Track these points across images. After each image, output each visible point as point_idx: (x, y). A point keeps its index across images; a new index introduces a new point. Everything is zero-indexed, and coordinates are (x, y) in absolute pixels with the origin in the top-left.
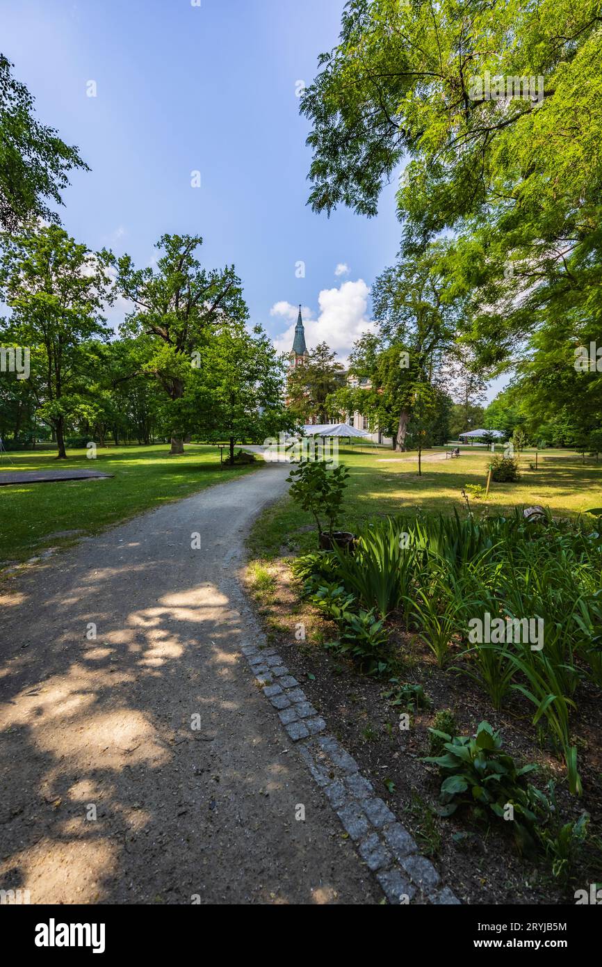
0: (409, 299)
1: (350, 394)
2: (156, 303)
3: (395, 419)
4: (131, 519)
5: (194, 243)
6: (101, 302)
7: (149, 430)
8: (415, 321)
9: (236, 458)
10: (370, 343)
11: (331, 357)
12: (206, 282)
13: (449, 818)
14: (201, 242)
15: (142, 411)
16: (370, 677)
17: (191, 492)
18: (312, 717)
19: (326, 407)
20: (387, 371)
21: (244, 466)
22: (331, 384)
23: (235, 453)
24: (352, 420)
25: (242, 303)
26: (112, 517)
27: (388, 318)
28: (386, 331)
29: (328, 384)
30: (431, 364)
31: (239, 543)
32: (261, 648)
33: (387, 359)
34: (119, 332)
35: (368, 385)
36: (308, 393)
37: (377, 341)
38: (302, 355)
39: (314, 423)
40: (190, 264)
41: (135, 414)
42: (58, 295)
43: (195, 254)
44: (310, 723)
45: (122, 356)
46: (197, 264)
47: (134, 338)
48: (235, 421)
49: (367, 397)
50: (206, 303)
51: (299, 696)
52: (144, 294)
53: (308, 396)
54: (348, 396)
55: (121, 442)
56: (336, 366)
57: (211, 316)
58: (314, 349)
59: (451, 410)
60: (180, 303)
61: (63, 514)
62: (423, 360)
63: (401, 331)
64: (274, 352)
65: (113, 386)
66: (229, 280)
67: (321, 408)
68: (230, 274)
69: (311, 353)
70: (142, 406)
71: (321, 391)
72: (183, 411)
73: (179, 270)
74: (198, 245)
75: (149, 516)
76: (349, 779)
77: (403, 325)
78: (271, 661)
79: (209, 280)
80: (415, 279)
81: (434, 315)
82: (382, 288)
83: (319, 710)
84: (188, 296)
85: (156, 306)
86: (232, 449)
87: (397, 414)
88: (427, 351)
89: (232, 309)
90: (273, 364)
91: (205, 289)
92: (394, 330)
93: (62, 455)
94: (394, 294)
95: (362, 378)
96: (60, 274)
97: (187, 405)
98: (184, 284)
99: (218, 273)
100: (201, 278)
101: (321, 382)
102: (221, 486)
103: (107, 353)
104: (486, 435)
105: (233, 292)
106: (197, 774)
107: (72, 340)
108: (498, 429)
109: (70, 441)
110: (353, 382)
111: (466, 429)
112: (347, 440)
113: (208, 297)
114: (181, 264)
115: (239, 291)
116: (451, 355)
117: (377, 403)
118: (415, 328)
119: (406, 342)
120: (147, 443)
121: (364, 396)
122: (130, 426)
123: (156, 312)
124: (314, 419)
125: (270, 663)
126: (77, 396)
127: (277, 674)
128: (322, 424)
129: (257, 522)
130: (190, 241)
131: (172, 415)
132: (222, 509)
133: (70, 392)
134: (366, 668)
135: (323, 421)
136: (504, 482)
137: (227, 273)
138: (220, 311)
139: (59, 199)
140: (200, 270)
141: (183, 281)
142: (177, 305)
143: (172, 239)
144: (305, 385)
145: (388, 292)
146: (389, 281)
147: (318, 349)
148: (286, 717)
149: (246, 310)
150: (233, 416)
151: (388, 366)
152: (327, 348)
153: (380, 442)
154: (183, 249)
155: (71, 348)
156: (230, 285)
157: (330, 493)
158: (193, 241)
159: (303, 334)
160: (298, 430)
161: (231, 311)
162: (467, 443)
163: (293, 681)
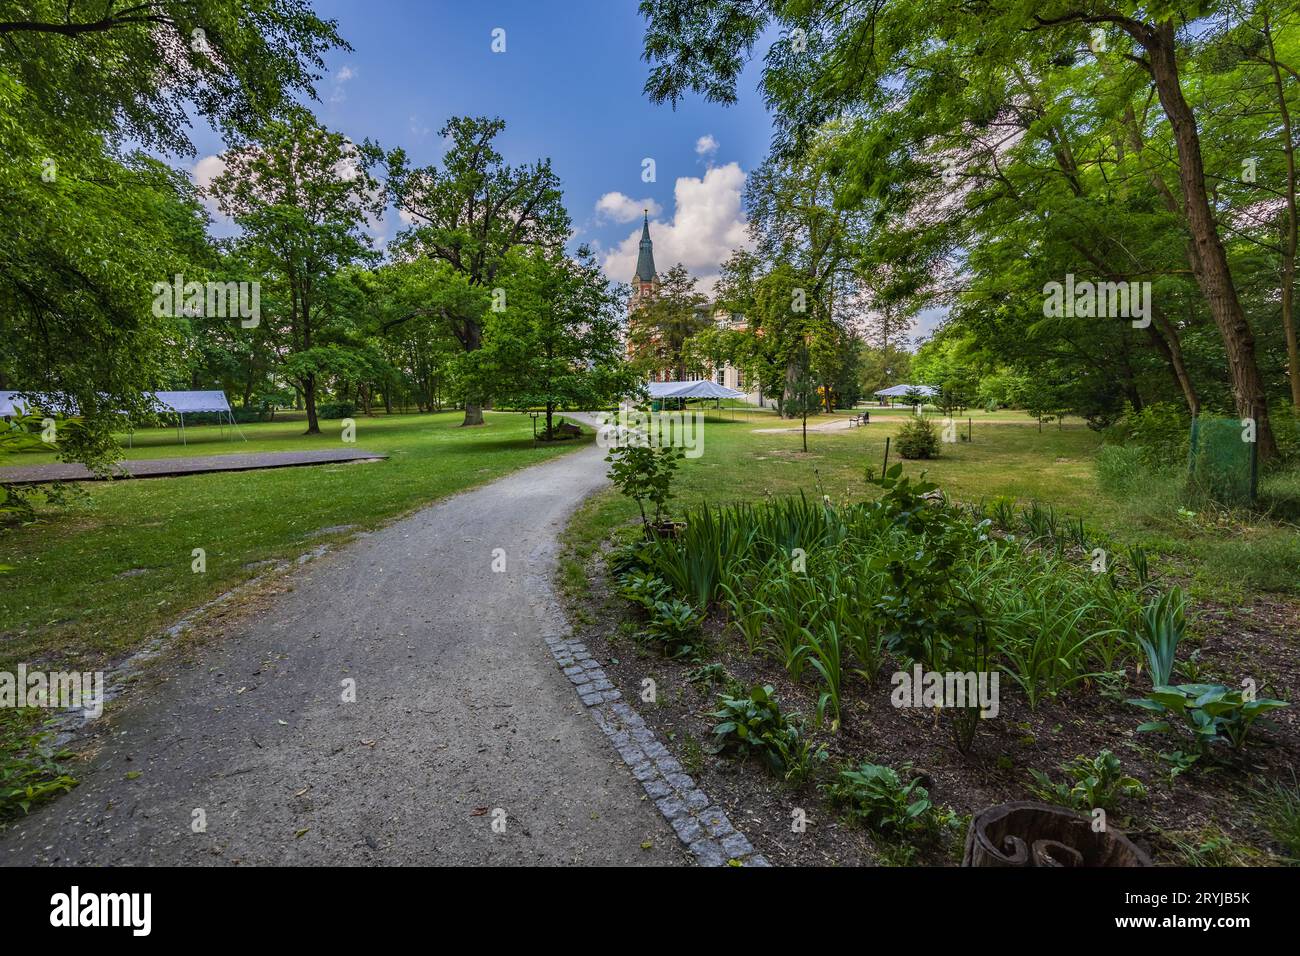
0: (798, 202)
1: (716, 336)
2: (441, 214)
3: (779, 372)
4: (417, 512)
5: (492, 128)
6: (365, 214)
7: (433, 391)
8: (807, 233)
9: (556, 431)
10: (744, 265)
11: (690, 286)
12: (511, 184)
13: (718, 755)
14: (502, 127)
15: (423, 365)
16: (675, 660)
17: (492, 478)
18: (609, 690)
19: (683, 358)
20: (767, 305)
21: (567, 441)
22: (691, 322)
23: (555, 423)
24: (722, 373)
25: (562, 212)
26: (391, 509)
27: (768, 229)
28: (767, 247)
29: (686, 323)
30: (831, 293)
31: (552, 538)
32: (566, 637)
33: (768, 287)
34: (390, 253)
35: (743, 326)
36: (658, 336)
37: (754, 262)
38: (650, 281)
39: (667, 380)
40: (488, 159)
41: (412, 368)
42: (304, 204)
43: (495, 144)
44: (605, 694)
45: (395, 289)
46: (498, 158)
47: (410, 260)
48: (554, 380)
49: (741, 342)
50: (511, 212)
51: (600, 675)
52: (425, 201)
53: (659, 340)
54: (714, 341)
55: (394, 409)
56: (697, 299)
57: (520, 230)
58: (666, 274)
59: (859, 358)
60: (475, 213)
61: (329, 506)
62: (819, 287)
63: (788, 248)
64: (606, 283)
65: (385, 330)
66: (543, 181)
67: (676, 357)
68: (544, 171)
69: (662, 280)
70: (423, 357)
71: (677, 335)
72: (482, 366)
73: (473, 167)
74: (499, 131)
75: (440, 507)
76: (634, 731)
77: (791, 238)
78: (573, 648)
79: (515, 180)
80: (805, 174)
81: (833, 225)
82: (759, 186)
83: (617, 686)
84: (486, 203)
85: (440, 218)
86: (549, 419)
87: (783, 366)
88: (826, 274)
89: (549, 220)
90: (605, 300)
91: (510, 193)
92: (779, 245)
93: (314, 429)
94: (777, 196)
95: (735, 315)
96: (307, 175)
97: (487, 359)
98: (479, 187)
99: (528, 170)
100: (503, 178)
101: (675, 321)
102: (533, 468)
103: (372, 284)
104: (911, 393)
105: (548, 197)
106: (496, 728)
107: (324, 267)
108: (928, 383)
109: (323, 409)
110: (722, 319)
111: (884, 384)
112: (715, 403)
113: (513, 204)
114: (475, 159)
115: (557, 195)
116: (858, 280)
117: (756, 348)
118: (808, 243)
119: (794, 263)
120: (431, 411)
121: (737, 340)
122: (408, 386)
123: (441, 226)
124: (667, 373)
125: (573, 650)
126: (333, 346)
127: (579, 658)
128: (678, 380)
129: (576, 514)
130: (488, 126)
131: (466, 373)
132: (532, 499)
133: (324, 340)
134: (671, 653)
135: (680, 377)
136: (916, 459)
137: (540, 170)
138: (531, 223)
139: (313, 92)
140: (503, 167)
141: (480, 181)
142: (471, 216)
143: (461, 123)
144: (653, 325)
145: (768, 192)
146: (770, 177)
147: (672, 273)
148: (581, 690)
149: (568, 222)
150: (550, 372)
151: (769, 298)
152: (684, 272)
153: (761, 405)
154: (479, 137)
155: (323, 279)
156: (544, 187)
157: (657, 474)
158: (491, 125)
159: (650, 252)
160: (640, 392)
161: (546, 224)
162: (886, 404)
163: (595, 664)
